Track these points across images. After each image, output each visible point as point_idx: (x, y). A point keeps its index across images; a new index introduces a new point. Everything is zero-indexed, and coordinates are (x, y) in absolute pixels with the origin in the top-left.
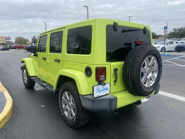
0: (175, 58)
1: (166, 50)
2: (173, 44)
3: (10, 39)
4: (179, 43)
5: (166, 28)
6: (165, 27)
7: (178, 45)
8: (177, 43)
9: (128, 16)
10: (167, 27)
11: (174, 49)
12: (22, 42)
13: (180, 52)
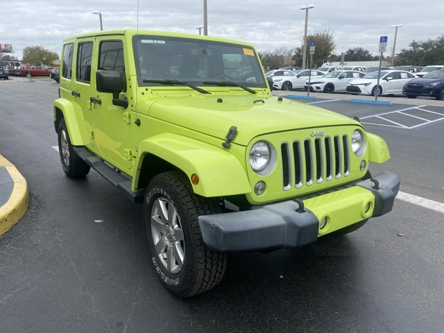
0: (398, 112)
1: (384, 93)
2: (400, 78)
3: (10, 52)
4: (414, 77)
5: (384, 40)
6: (381, 38)
7: (412, 82)
8: (409, 76)
9: (305, 7)
10: (386, 38)
11: (400, 91)
12: (42, 60)
13: (414, 97)
